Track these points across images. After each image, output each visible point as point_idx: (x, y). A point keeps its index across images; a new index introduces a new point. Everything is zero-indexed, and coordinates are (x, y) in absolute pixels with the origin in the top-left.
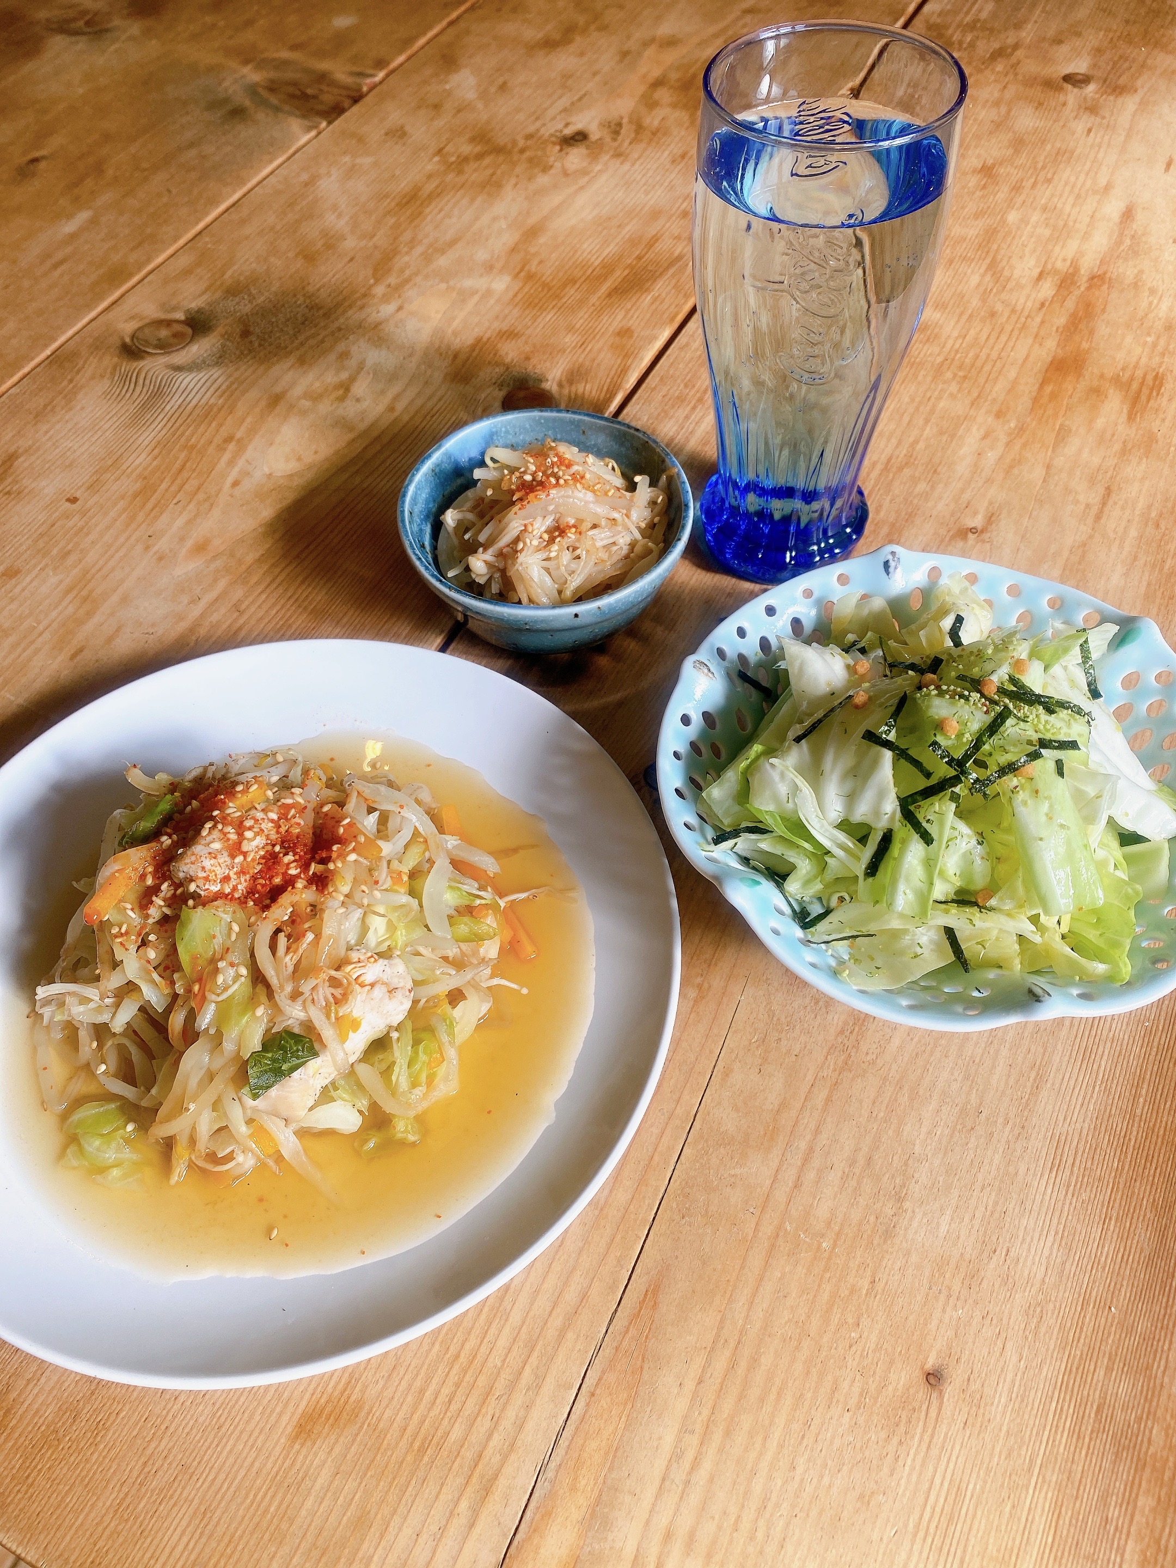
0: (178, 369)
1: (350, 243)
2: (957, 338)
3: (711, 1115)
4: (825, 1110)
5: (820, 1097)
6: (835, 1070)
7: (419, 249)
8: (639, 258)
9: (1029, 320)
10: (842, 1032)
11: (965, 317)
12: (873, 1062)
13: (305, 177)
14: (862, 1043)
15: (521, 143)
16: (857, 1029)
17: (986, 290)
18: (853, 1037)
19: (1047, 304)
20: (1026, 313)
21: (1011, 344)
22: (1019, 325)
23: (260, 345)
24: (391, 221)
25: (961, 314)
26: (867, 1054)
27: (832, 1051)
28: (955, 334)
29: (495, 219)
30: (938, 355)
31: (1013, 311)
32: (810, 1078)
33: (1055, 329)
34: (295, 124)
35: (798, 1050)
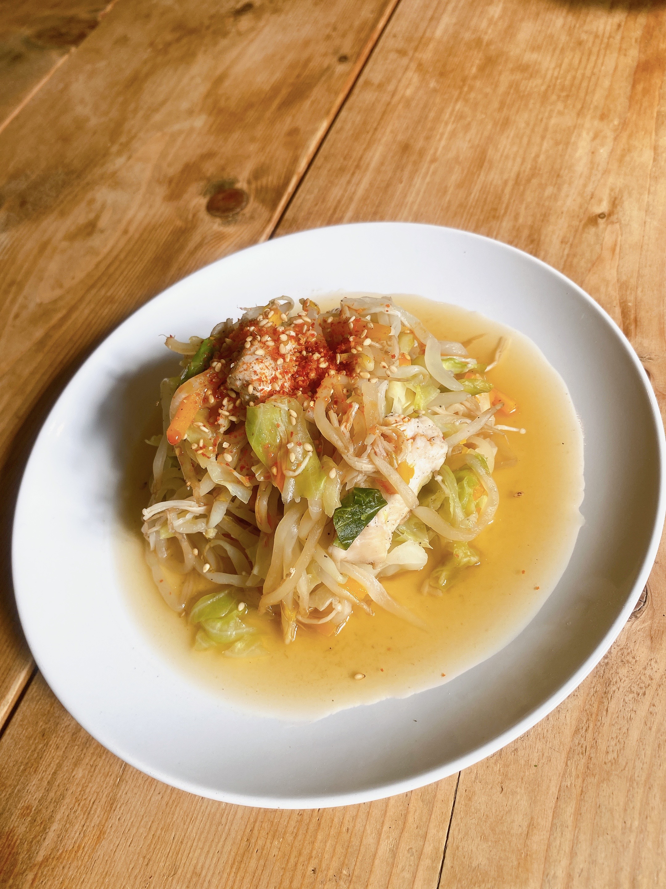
1: (94, 122)
2: (554, 69)
3: (460, 849)
4: (576, 826)
5: (569, 810)
6: (578, 777)
7: (141, 114)
8: (298, 76)
9: (611, 40)
11: (558, 52)
12: (615, 761)
13: (61, 86)
14: (599, 741)
15: (207, 22)
16: (591, 726)
17: (570, 27)
18: (589, 735)
19: (623, 24)
20: (607, 35)
21: (600, 61)
22: (603, 46)
23: (34, 210)
24: (121, 99)
25: (554, 50)
26: (608, 753)
27: (571, 755)
28: (553, 65)
29: (192, 78)
30: (542, 85)
31: (596, 36)
32: (554, 790)
33: (633, 40)
34: (54, 54)
35: (536, 759)
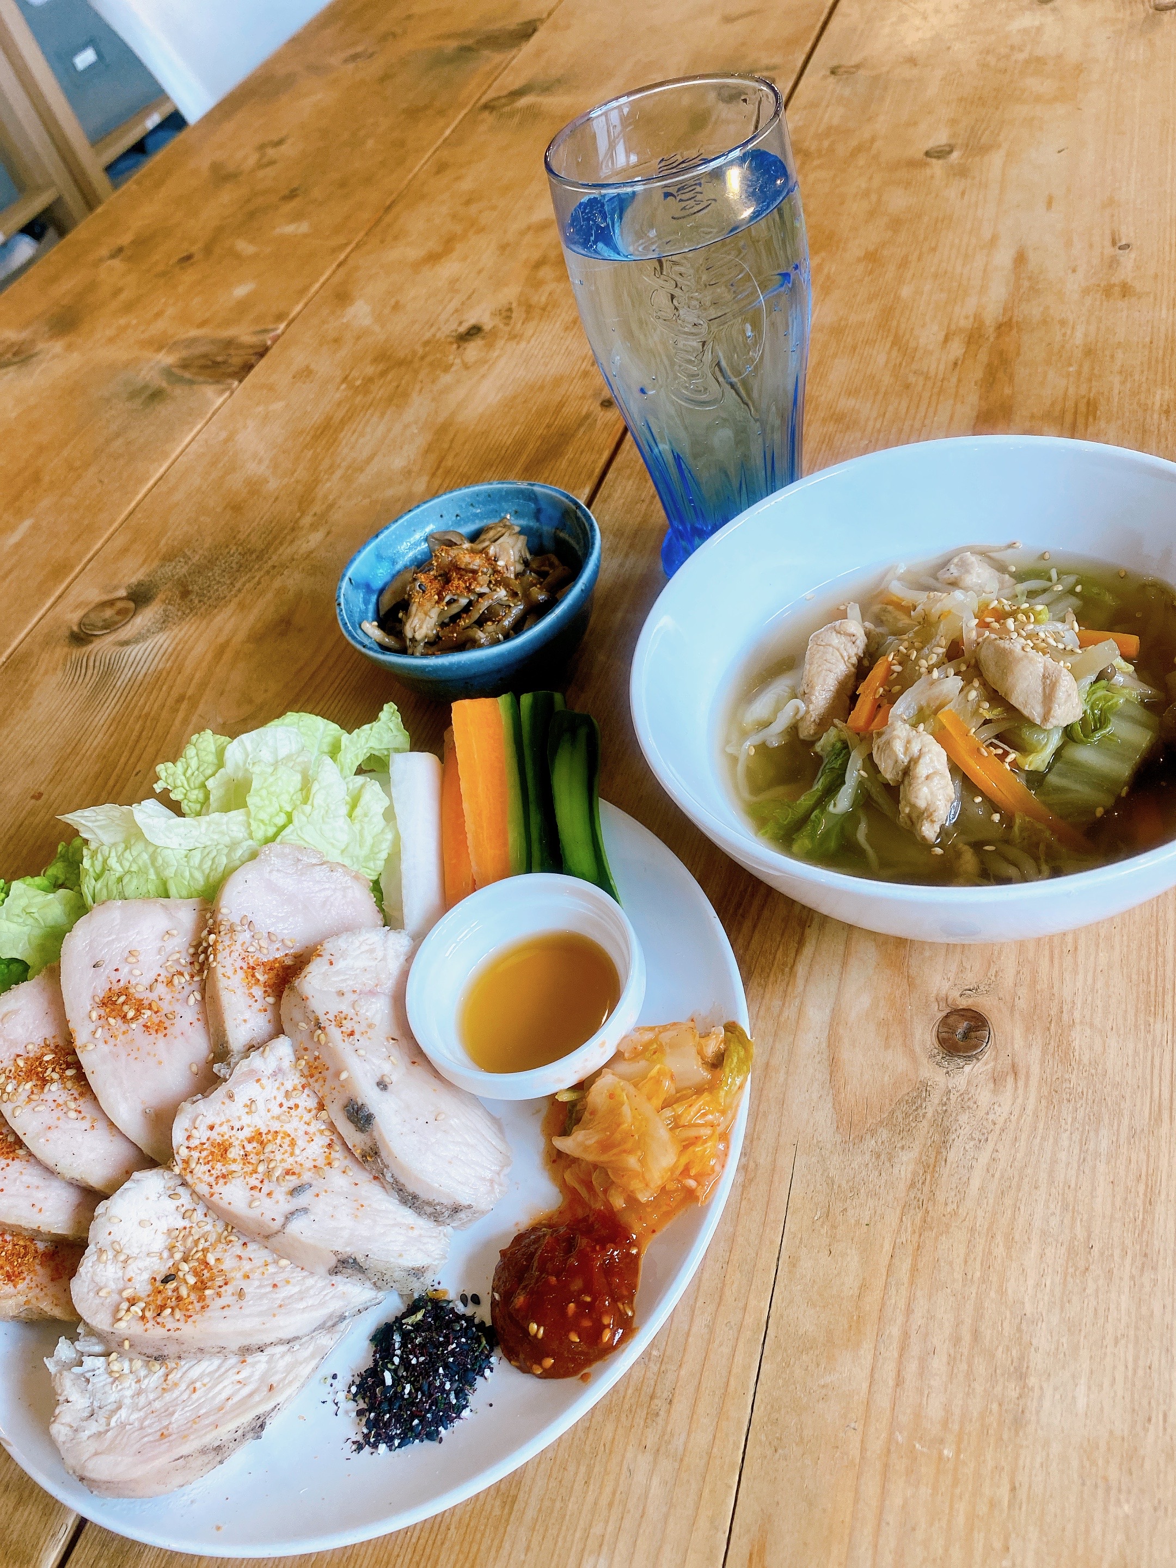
0: (126, 643)
1: (273, 485)
2: (876, 419)
3: (785, 1318)
4: (912, 1283)
5: (904, 1268)
6: (914, 1232)
7: (339, 473)
8: (548, 426)
9: (946, 382)
10: (913, 1185)
11: (880, 397)
12: (955, 1213)
13: (223, 435)
14: (937, 1193)
15: (420, 351)
16: (928, 1178)
17: (895, 365)
18: (926, 1189)
19: (960, 362)
20: (940, 376)
21: (931, 410)
22: (936, 390)
23: (200, 601)
24: (309, 454)
25: (876, 394)
26: (946, 1204)
27: (906, 1210)
28: (874, 414)
29: (407, 426)
30: (861, 439)
31: (927, 378)
32: (887, 1247)
33: (973, 384)
34: (209, 391)
35: (867, 1218)
